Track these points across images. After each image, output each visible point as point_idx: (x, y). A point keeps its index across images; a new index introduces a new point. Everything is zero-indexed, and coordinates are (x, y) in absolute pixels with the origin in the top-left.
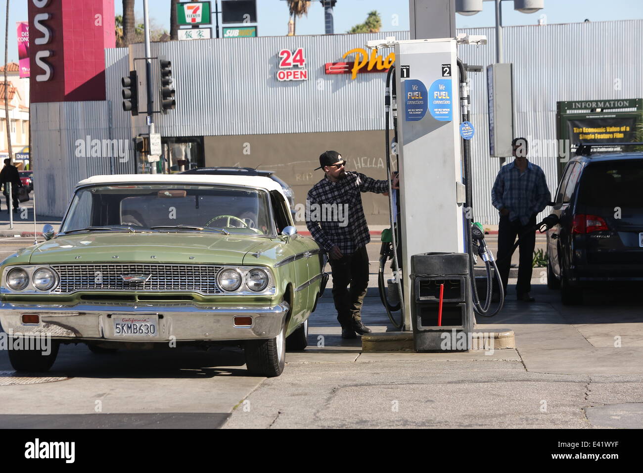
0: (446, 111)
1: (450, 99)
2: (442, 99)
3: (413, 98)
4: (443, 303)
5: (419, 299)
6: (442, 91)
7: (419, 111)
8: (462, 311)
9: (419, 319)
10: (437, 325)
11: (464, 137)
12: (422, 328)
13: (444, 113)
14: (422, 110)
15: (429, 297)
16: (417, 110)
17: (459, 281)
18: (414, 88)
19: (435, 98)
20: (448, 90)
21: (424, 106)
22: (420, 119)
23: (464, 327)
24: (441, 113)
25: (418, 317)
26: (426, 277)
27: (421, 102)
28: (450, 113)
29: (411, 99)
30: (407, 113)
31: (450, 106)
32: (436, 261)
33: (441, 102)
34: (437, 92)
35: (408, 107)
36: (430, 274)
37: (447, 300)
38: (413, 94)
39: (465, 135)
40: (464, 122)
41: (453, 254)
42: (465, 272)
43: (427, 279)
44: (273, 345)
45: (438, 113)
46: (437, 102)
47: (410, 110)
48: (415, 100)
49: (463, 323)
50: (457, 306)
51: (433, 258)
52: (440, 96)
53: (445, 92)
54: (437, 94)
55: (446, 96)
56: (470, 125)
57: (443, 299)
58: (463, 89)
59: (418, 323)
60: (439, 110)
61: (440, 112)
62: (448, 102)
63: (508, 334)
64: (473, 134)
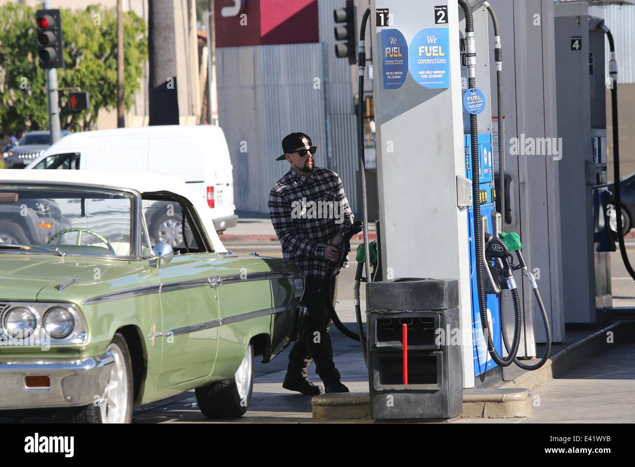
0: (438, 74)
1: (447, 56)
2: (432, 57)
3: (391, 56)
4: (409, 351)
5: (375, 345)
6: (433, 45)
7: (398, 75)
8: (438, 363)
9: (377, 375)
10: (402, 382)
11: (471, 111)
12: (380, 387)
13: (436, 76)
14: (401, 73)
15: (393, 342)
16: (396, 73)
17: (432, 319)
18: (393, 41)
19: (420, 55)
20: (443, 43)
21: (404, 68)
22: (400, 86)
23: (440, 386)
24: (430, 76)
25: (374, 370)
26: (385, 314)
27: (401, 62)
28: (447, 77)
29: (389, 58)
30: (385, 76)
31: (446, 67)
32: (399, 291)
33: (429, 61)
34: (423, 47)
35: (386, 68)
36: (391, 310)
37: (413, 347)
38: (391, 50)
39: (471, 109)
40: (470, 90)
41: (427, 281)
42: (441, 306)
43: (387, 317)
44: (93, 415)
45: (425, 76)
46: (424, 61)
47: (387, 73)
48: (394, 58)
49: (438, 380)
50: (431, 355)
51: (395, 287)
52: (429, 52)
53: (437, 47)
54: (424, 49)
55: (438, 52)
56: (479, 93)
57: (408, 345)
58: (469, 41)
59: (374, 379)
60: (428, 72)
61: (428, 75)
62: (442, 61)
63: (517, 396)
64: (483, 106)
